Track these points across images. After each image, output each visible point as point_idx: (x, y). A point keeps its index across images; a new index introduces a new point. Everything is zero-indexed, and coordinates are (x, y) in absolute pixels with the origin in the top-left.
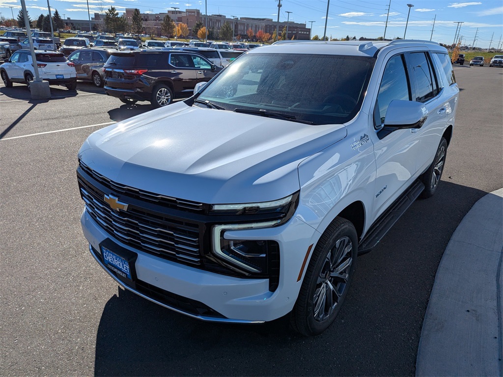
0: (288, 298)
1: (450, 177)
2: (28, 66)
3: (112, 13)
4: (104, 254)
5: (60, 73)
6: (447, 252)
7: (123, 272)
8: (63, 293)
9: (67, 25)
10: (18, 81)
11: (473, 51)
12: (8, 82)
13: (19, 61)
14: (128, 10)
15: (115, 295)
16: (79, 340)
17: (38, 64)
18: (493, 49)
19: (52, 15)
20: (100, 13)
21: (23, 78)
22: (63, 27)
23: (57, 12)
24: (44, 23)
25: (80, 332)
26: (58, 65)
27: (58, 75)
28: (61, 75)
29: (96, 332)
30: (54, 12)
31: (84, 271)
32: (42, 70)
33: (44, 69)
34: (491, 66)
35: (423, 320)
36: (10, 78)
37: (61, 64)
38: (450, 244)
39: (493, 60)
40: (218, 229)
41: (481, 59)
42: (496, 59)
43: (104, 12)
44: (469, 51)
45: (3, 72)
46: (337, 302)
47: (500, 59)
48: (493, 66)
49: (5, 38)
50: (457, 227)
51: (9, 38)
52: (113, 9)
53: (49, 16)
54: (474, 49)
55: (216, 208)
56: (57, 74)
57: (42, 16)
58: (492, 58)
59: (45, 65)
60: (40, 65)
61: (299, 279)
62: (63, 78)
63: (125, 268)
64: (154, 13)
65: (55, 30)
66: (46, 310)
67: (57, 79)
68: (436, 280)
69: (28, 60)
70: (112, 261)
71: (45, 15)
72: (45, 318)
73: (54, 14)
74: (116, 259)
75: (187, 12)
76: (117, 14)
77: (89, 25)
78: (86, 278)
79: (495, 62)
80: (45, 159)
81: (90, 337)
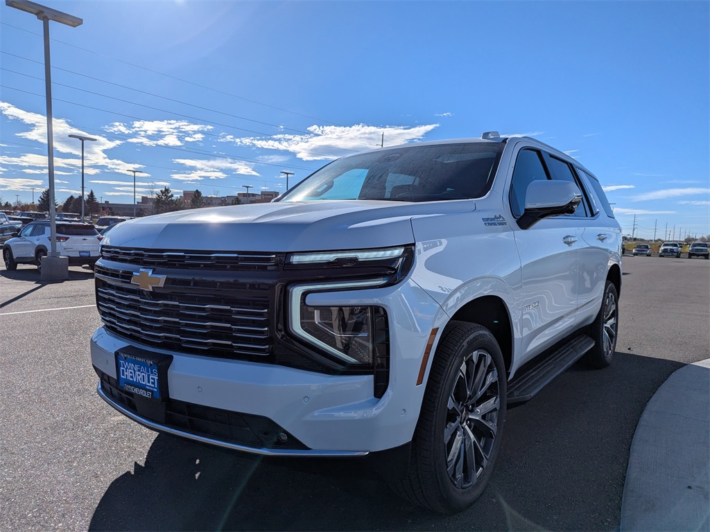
0: (404, 410)
1: (629, 349)
2: (43, 240)
3: (166, 195)
4: (122, 368)
5: (86, 249)
6: (642, 422)
7: (147, 390)
8: (45, 471)
9: (103, 210)
10: (24, 261)
11: (634, 242)
12: (11, 262)
13: (31, 235)
14: (185, 193)
15: (128, 473)
16: (60, 525)
17: (57, 237)
18: (659, 240)
19: (86, 198)
20: (149, 196)
21: (33, 255)
22: (97, 212)
23: (92, 193)
24: (73, 205)
25: (63, 516)
26: (85, 239)
27: (83, 252)
28: (87, 252)
29: (91, 516)
30: (89, 194)
31: (84, 445)
32: (61, 245)
33: (64, 244)
34: (661, 256)
35: (621, 498)
36: (15, 258)
37: (89, 238)
38: (645, 416)
39: (662, 248)
40: (297, 292)
41: (647, 247)
42: (666, 247)
43: (155, 196)
44: (629, 243)
45: (7, 250)
46: (482, 467)
47: (671, 247)
48: (663, 256)
49: (19, 217)
50: (651, 398)
51: (23, 217)
52: (167, 190)
53: (81, 198)
54: (635, 239)
55: (296, 259)
56: (81, 250)
57: (72, 197)
58: (660, 246)
59: (67, 239)
60: (59, 239)
61: (420, 382)
62: (89, 256)
63: (151, 380)
64: (220, 196)
65: (86, 215)
66: (13, 490)
67: (81, 257)
68: (632, 454)
69: (43, 233)
70: (132, 377)
71: (76, 197)
72: (8, 500)
73: (88, 196)
74: (139, 371)
75: (262, 194)
76: (172, 196)
77: (133, 210)
78: (84, 454)
79: (665, 251)
80: (47, 333)
81: (80, 521)
